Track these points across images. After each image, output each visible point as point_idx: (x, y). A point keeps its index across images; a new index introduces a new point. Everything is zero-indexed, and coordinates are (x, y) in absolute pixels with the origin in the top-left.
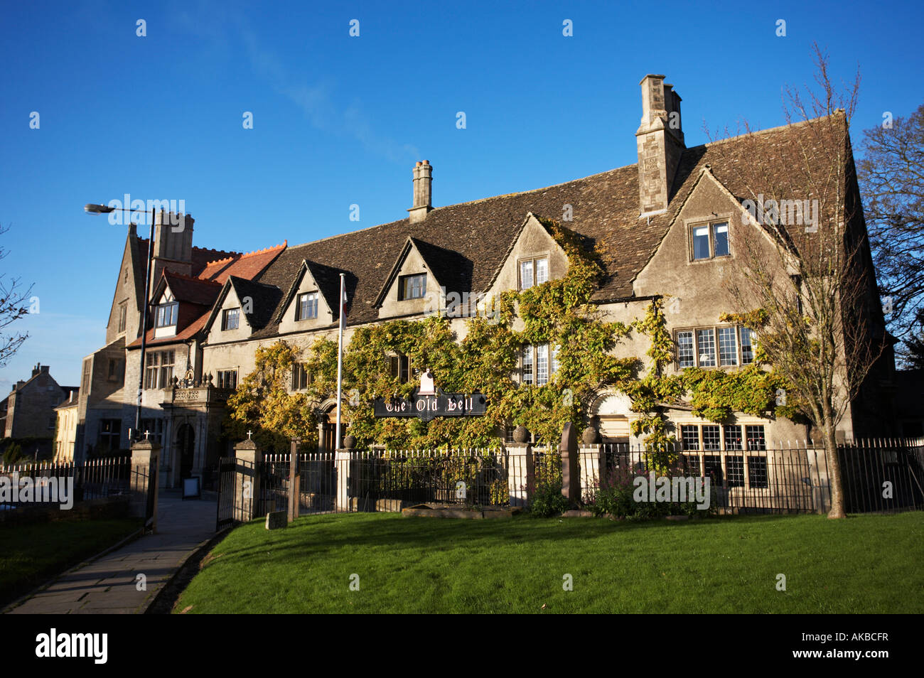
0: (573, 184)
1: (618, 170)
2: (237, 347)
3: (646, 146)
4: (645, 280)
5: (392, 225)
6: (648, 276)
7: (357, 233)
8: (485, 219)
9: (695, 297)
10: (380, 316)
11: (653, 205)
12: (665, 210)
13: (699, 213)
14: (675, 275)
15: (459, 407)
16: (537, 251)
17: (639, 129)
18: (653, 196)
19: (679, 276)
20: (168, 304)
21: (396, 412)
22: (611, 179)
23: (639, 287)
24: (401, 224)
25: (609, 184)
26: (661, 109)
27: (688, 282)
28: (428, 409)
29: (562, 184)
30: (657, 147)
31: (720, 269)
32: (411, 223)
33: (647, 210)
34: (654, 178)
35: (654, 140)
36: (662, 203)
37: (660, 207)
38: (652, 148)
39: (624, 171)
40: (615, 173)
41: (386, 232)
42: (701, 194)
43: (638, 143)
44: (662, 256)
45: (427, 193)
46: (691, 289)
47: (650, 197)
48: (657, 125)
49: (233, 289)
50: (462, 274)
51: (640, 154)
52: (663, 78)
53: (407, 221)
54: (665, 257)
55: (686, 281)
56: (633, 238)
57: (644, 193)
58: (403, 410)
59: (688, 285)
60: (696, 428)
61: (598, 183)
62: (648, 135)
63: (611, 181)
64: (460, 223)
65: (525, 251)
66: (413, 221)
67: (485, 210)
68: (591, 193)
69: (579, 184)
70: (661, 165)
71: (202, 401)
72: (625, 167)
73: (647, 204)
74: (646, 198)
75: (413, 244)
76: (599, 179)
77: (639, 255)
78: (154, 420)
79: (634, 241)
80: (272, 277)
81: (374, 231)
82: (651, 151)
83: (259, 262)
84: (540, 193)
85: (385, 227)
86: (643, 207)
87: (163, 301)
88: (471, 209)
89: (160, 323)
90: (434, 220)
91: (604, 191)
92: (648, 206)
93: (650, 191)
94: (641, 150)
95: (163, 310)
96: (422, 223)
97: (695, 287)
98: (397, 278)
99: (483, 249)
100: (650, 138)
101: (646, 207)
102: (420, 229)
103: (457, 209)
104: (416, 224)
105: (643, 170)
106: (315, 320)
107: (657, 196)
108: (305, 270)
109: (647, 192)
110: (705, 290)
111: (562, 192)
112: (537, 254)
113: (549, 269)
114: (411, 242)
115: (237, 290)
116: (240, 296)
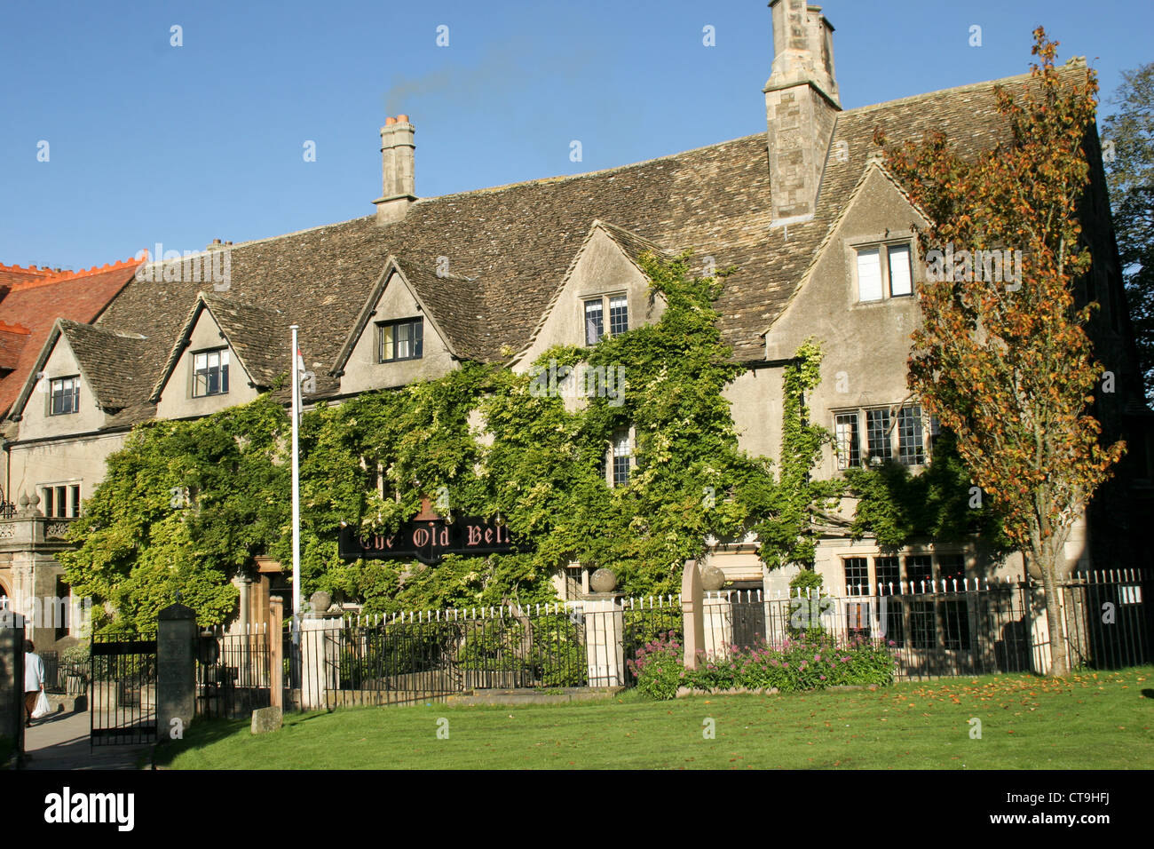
0: (659, 163)
1: (733, 143)
3: (780, 109)
4: (783, 334)
5: (345, 228)
6: (791, 327)
7: (281, 240)
8: (511, 222)
9: (862, 360)
10: (343, 390)
11: (793, 207)
12: (810, 216)
13: (866, 229)
14: (831, 326)
15: (487, 538)
16: (610, 283)
17: (770, 81)
18: (791, 192)
19: (836, 326)
21: (377, 550)
22: (723, 158)
23: (775, 344)
24: (360, 225)
25: (719, 168)
26: (802, 50)
27: (850, 337)
28: (434, 544)
29: (642, 164)
30: (798, 112)
31: (898, 318)
32: (379, 225)
33: (783, 214)
34: (794, 163)
35: (792, 100)
36: (807, 203)
37: (802, 209)
38: (790, 114)
39: (743, 144)
40: (728, 148)
41: (336, 239)
42: (869, 200)
43: (767, 104)
44: (809, 295)
45: (407, 171)
46: (854, 347)
47: (787, 194)
48: (796, 77)
49: (63, 341)
50: (478, 317)
51: (771, 123)
53: (372, 220)
54: (814, 297)
55: (847, 335)
56: (761, 261)
57: (778, 187)
58: (390, 546)
59: (849, 341)
60: (864, 561)
61: (701, 164)
62: (783, 92)
63: (721, 161)
64: (467, 226)
65: (589, 283)
66: (384, 222)
67: (511, 206)
68: (689, 181)
69: (670, 165)
70: (804, 141)
71: (23, 540)
72: (745, 138)
73: (782, 203)
74: (782, 195)
75: (397, 267)
76: (703, 158)
77: (772, 289)
79: (763, 266)
80: (127, 317)
81: (313, 237)
82: (788, 119)
83: (97, 290)
84: (604, 177)
85: (332, 231)
86: (775, 208)
88: (488, 203)
90: (422, 221)
91: (711, 179)
92: (785, 209)
93: (787, 183)
94: (772, 116)
96: (401, 226)
97: (861, 345)
98: (371, 325)
99: (512, 274)
100: (787, 97)
101: (781, 209)
102: (399, 236)
104: (389, 226)
105: (777, 146)
107: (799, 192)
109: (781, 185)
110: (875, 350)
111: (643, 177)
112: (611, 288)
113: (630, 313)
114: (396, 265)
115: (74, 346)
116: (79, 353)
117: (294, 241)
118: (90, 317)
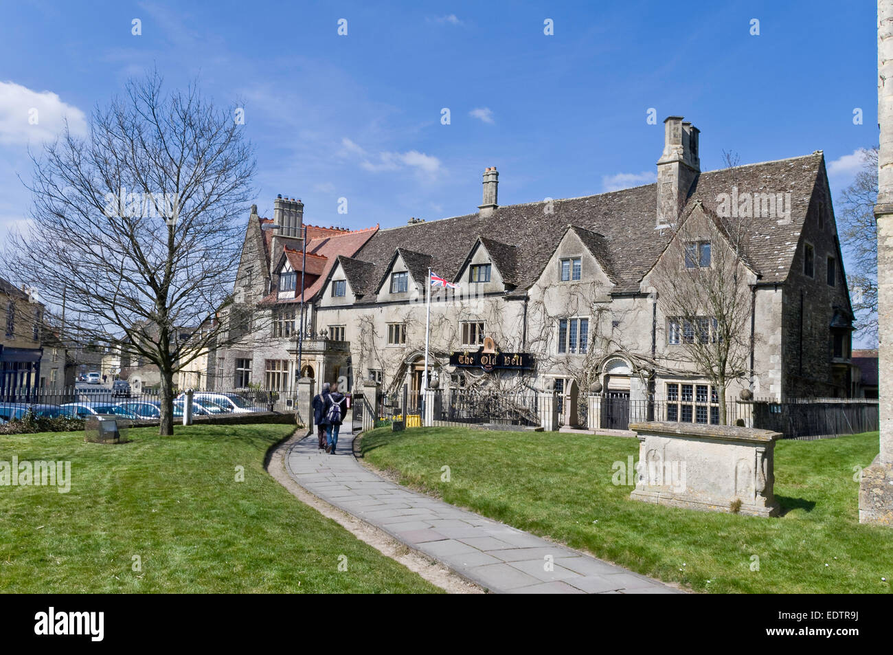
2: (345, 310)
3: (664, 174)
4: (649, 281)
6: (651, 279)
7: (437, 222)
9: (683, 295)
11: (666, 220)
12: (674, 224)
15: (512, 363)
16: (573, 253)
17: (660, 160)
18: (666, 213)
20: (288, 273)
21: (466, 364)
23: (645, 286)
24: (472, 217)
26: (678, 144)
28: (490, 363)
29: (600, 195)
30: (672, 175)
33: (662, 223)
34: (669, 199)
35: (670, 169)
36: (673, 219)
37: (671, 222)
38: (669, 176)
41: (460, 223)
43: (659, 170)
45: (494, 193)
47: (664, 214)
48: (673, 157)
49: (340, 265)
51: (660, 179)
52: (681, 119)
53: (477, 215)
54: (664, 266)
55: (677, 283)
56: (647, 245)
57: (660, 210)
58: (471, 363)
59: (679, 286)
61: (629, 196)
62: (666, 165)
64: (519, 221)
65: (565, 252)
66: (481, 218)
67: (539, 212)
69: (615, 195)
70: (675, 189)
71: (320, 349)
73: (661, 218)
74: (662, 214)
75: (481, 242)
76: (630, 193)
78: (279, 361)
80: (369, 254)
81: (450, 222)
82: (668, 178)
83: (357, 241)
84: (583, 200)
85: (459, 219)
86: (659, 220)
87: (284, 271)
88: (530, 210)
89: (282, 288)
90: (499, 217)
92: (663, 221)
93: (664, 208)
94: (660, 176)
95: (284, 279)
96: (489, 219)
98: (469, 266)
100: (667, 168)
101: (661, 221)
102: (488, 224)
103: (517, 208)
104: (485, 218)
105: (661, 191)
106: (405, 294)
107: (670, 213)
108: (397, 254)
109: (662, 209)
111: (601, 201)
112: (574, 256)
113: (582, 267)
114: (480, 240)
115: (344, 267)
116: (346, 271)
117: (442, 223)
118: (352, 253)
